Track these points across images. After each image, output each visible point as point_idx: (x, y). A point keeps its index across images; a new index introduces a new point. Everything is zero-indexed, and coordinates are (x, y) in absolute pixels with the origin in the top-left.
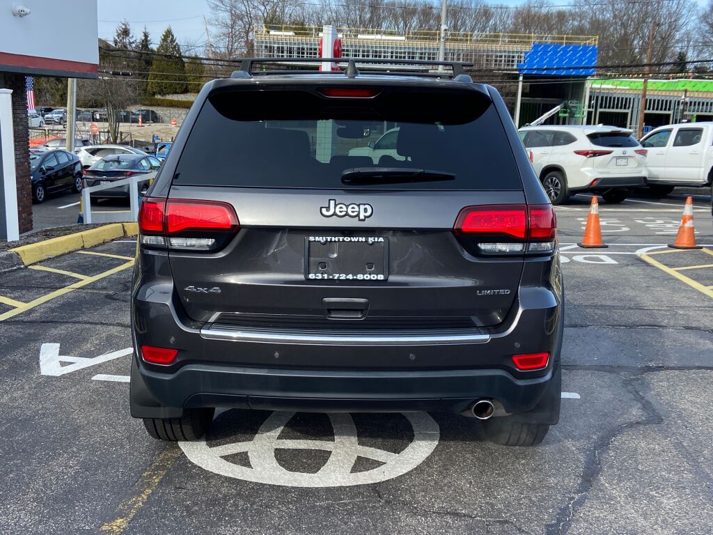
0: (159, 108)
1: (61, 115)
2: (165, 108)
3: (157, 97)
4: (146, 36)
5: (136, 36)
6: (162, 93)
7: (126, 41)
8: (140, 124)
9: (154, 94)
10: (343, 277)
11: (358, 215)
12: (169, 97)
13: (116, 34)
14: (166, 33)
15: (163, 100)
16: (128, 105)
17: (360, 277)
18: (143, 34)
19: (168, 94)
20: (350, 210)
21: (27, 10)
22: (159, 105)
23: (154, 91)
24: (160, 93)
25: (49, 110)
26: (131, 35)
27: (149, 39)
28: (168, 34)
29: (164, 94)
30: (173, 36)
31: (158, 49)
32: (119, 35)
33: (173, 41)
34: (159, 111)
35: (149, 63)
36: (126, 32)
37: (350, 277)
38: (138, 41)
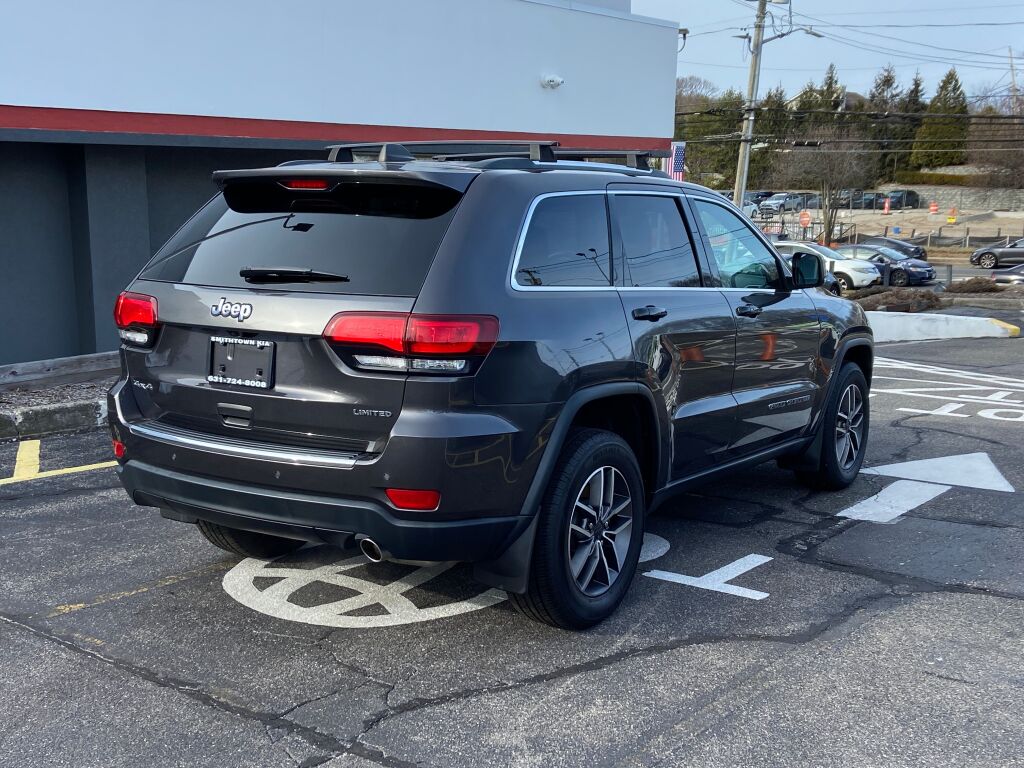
0: (923, 187)
1: (781, 202)
2: (932, 188)
3: (925, 171)
4: (917, 84)
5: (903, 86)
6: (931, 165)
7: (887, 94)
8: (886, 211)
9: (919, 167)
10: (234, 381)
11: (238, 316)
12: (941, 171)
13: (874, 85)
14: (948, 77)
15: (931, 176)
16: (880, 184)
17: (247, 383)
18: (913, 82)
19: (940, 166)
20: (233, 309)
21: (559, 79)
22: (924, 183)
23: (920, 162)
24: (927, 166)
25: (769, 195)
26: (894, 85)
27: (920, 88)
28: (951, 78)
29: (935, 167)
30: (957, 81)
31: (932, 102)
32: (878, 86)
33: (956, 88)
34: (923, 191)
35: (917, 122)
36: (888, 82)
37: (240, 382)
38: (905, 92)
